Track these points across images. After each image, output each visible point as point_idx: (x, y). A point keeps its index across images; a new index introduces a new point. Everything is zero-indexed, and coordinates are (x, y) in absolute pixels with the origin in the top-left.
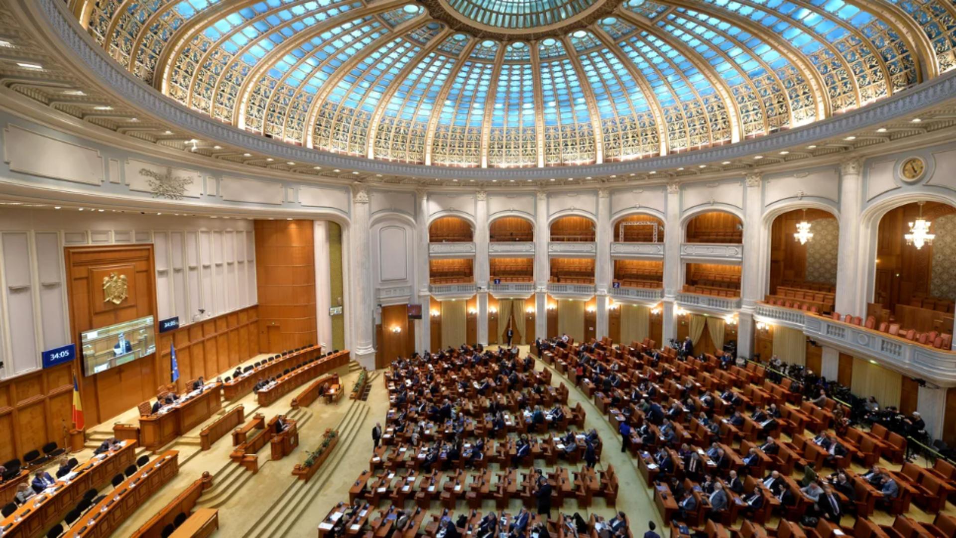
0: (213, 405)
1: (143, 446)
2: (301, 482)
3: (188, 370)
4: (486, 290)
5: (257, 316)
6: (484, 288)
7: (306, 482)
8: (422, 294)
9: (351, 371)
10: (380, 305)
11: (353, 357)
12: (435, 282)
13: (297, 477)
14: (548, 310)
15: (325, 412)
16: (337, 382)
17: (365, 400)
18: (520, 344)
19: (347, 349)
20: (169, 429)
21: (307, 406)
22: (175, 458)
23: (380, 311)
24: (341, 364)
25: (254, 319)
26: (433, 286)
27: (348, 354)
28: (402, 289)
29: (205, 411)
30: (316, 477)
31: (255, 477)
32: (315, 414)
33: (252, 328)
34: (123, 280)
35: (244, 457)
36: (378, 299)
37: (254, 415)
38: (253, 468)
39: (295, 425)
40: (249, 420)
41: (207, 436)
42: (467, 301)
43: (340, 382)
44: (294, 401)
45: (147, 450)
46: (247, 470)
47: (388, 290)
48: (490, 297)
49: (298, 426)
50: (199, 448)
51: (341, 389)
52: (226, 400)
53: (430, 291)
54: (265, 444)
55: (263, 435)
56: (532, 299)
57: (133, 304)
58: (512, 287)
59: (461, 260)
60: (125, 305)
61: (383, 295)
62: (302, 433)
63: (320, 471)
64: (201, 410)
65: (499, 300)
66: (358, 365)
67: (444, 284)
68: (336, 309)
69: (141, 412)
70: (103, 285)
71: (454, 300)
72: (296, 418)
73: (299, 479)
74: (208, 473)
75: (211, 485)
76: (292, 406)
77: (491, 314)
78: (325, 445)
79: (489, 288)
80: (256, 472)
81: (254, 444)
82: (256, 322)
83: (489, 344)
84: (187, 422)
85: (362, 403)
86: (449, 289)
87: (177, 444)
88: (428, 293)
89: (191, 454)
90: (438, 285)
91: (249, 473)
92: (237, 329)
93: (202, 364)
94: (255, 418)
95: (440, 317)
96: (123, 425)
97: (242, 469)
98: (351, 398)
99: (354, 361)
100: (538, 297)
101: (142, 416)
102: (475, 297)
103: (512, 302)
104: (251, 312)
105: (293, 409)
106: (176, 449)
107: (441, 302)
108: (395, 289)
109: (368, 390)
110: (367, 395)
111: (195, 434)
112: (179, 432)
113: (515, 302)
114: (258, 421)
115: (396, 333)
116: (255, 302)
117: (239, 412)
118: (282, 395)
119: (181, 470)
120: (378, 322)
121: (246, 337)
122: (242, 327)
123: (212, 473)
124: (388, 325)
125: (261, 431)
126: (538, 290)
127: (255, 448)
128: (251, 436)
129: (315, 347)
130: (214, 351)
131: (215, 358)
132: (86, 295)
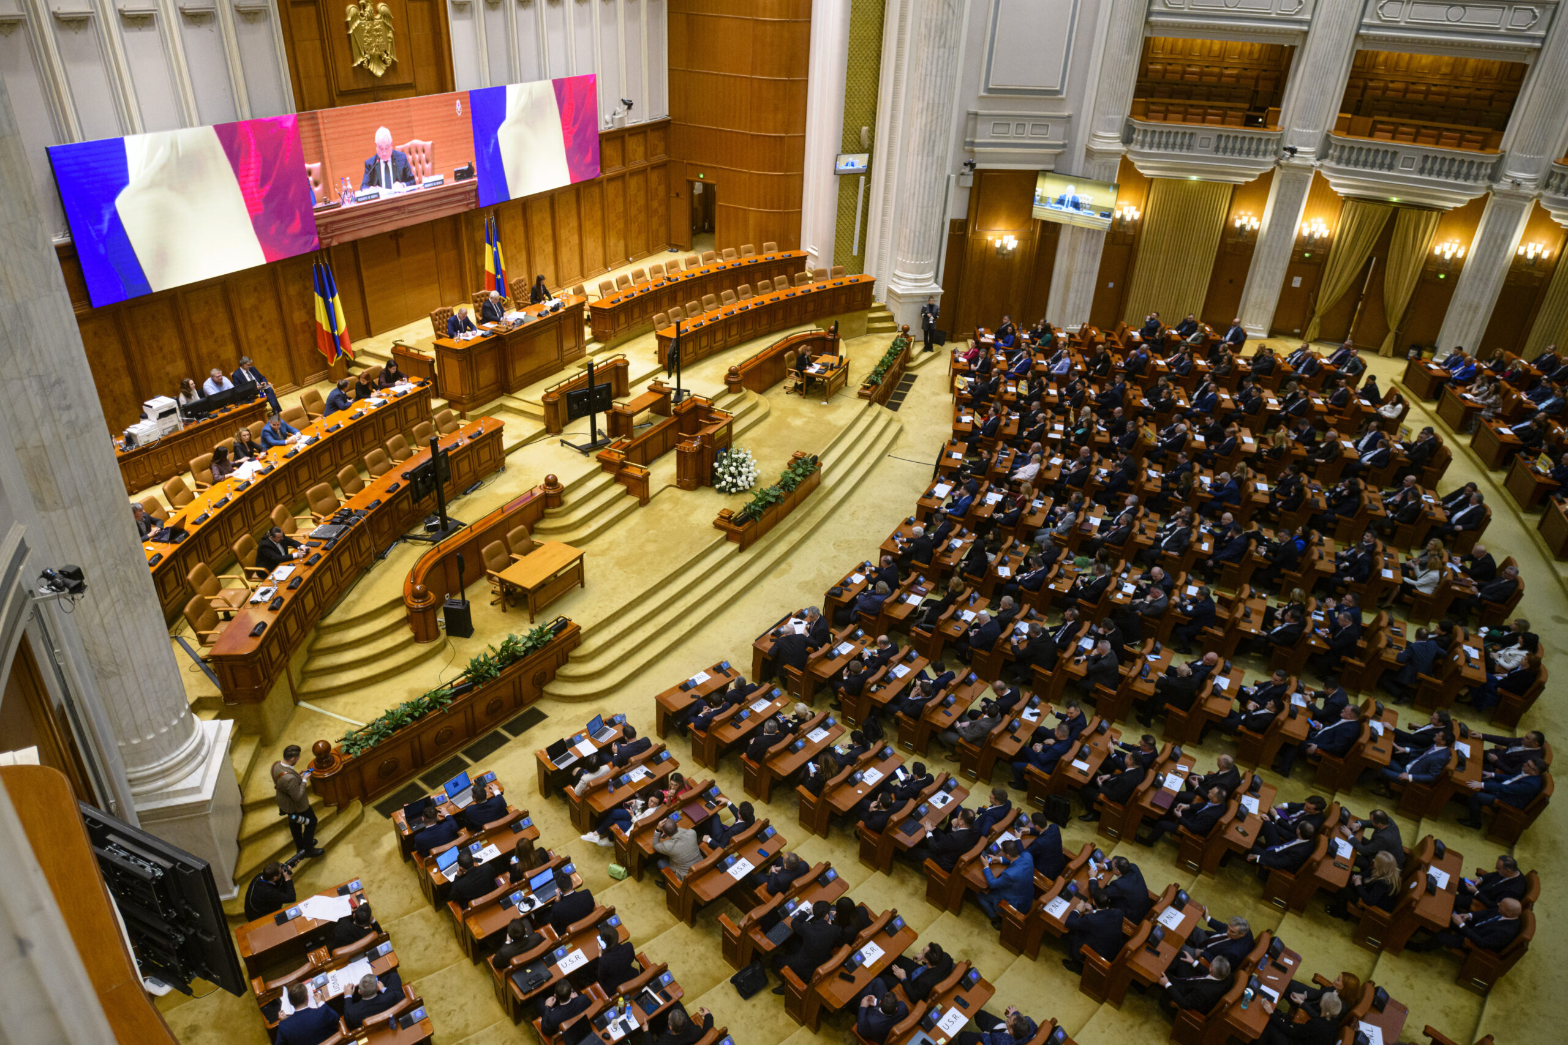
0: (569, 344)
1: (443, 397)
2: (731, 547)
3: (523, 258)
4: (1312, 161)
5: (667, 151)
6: (1307, 155)
7: (741, 549)
8: (1098, 145)
9: (871, 331)
10: (972, 165)
11: (880, 297)
12: (1147, 114)
13: (724, 534)
14: (1519, 260)
15: (797, 414)
16: (834, 351)
17: (895, 407)
18: (1375, 350)
19: (870, 271)
20: (487, 375)
21: (761, 391)
22: (497, 433)
23: (969, 181)
24: (849, 309)
25: (660, 157)
26: (1138, 123)
27: (870, 285)
28: (1041, 122)
29: (554, 355)
30: (761, 544)
31: (641, 511)
32: (775, 414)
33: (654, 177)
34: (385, 16)
35: (623, 465)
36: (968, 145)
37: (650, 382)
38: (639, 489)
39: (730, 425)
40: (639, 391)
41: (555, 404)
42: (1236, 188)
43: (842, 352)
44: (732, 373)
45: (450, 405)
46: (628, 492)
47: (1001, 121)
48: (1320, 182)
49: (736, 429)
50: (541, 426)
51: (843, 369)
52: (596, 339)
53: (1127, 140)
54: (665, 451)
55: (665, 431)
56: (1471, 214)
57: (407, 80)
58: (1408, 162)
59: (1254, 45)
60: (394, 81)
61: (985, 134)
62: (743, 447)
63: (772, 535)
64: (545, 346)
65: (1348, 197)
66: (891, 318)
67: (1175, 125)
68: (850, 158)
69: (436, 329)
70: (348, 25)
71: (1194, 178)
72: (736, 411)
73: (728, 538)
74: (556, 479)
75: (561, 503)
76: (727, 382)
77: (1305, 244)
78: (785, 485)
79: (1322, 156)
80: (645, 501)
81: (644, 445)
82: (663, 165)
83: (1273, 333)
84: (522, 368)
85: (887, 413)
86: (1187, 142)
87: (502, 408)
88: (1118, 147)
89: (528, 435)
90: (1155, 124)
91: (631, 500)
92: (621, 177)
93: (549, 248)
94: (651, 389)
95: (1137, 225)
96: (407, 348)
97: (618, 489)
98: (861, 396)
99: (882, 308)
100: (1498, 208)
101: (439, 337)
102: (1266, 180)
103: (1397, 209)
104: (654, 137)
105: (730, 391)
106: (501, 417)
107: (1151, 181)
108: (1021, 121)
109: (908, 387)
110: (902, 397)
111: (534, 395)
112: (506, 387)
113: (1404, 216)
114: (655, 397)
115: (1001, 251)
116: (662, 112)
117: (619, 370)
118: (712, 353)
119: (509, 459)
120: (957, 210)
121: (641, 201)
122: (633, 173)
123: (564, 481)
124: (985, 225)
125: (661, 420)
126: (1504, 185)
127: (648, 454)
128: (641, 425)
129: (794, 254)
130: (574, 223)
131: (575, 239)
132: (318, 43)
